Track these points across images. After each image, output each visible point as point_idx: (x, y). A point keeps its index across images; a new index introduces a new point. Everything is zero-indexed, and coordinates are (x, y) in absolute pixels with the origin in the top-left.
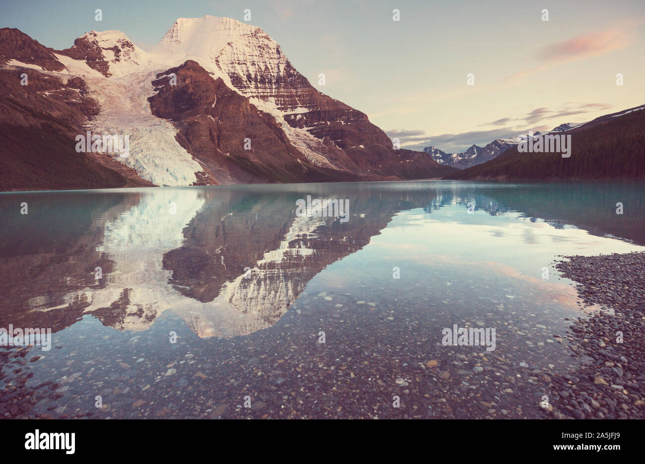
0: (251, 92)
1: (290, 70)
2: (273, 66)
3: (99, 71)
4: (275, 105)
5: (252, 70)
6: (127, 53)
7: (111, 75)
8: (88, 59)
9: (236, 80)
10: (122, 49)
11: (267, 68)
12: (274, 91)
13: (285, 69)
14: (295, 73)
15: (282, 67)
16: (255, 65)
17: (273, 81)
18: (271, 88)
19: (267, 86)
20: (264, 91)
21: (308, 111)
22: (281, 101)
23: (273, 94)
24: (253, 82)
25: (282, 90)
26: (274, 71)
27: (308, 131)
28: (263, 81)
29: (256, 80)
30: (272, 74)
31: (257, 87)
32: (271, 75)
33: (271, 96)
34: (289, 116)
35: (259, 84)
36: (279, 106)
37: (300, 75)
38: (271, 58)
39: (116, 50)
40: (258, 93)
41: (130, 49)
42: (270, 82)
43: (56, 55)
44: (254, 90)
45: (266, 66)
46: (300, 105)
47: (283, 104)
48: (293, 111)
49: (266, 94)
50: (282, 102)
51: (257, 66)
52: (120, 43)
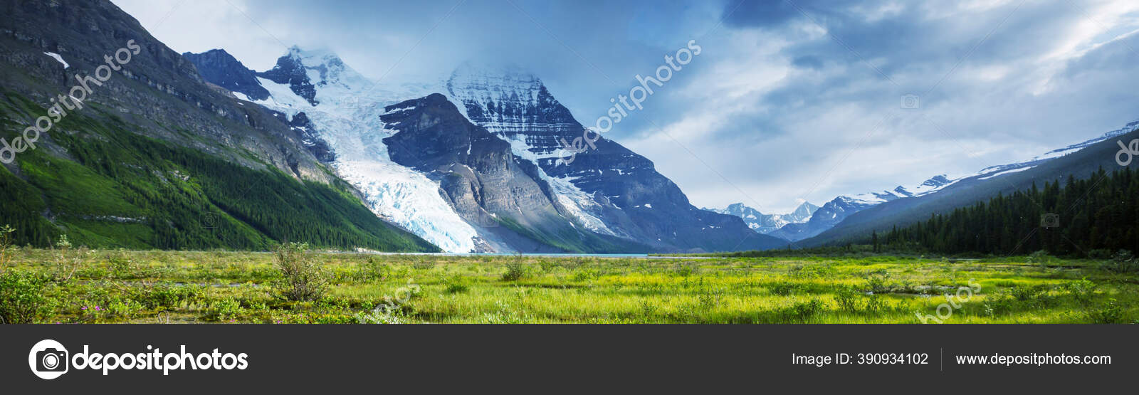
0: (494, 127)
1: (545, 97)
2: (522, 92)
3: (305, 97)
4: (526, 145)
5: (495, 98)
6: (335, 74)
7: (318, 103)
8: (292, 83)
9: (474, 110)
10: (328, 68)
11: (514, 95)
12: (523, 125)
13: (538, 96)
14: (553, 103)
15: (535, 94)
16: (499, 90)
17: (523, 112)
18: (520, 122)
19: (515, 118)
20: (510, 125)
22: (534, 139)
23: (523, 130)
24: (496, 114)
25: (535, 124)
26: (524, 99)
27: (571, 181)
28: (509, 112)
29: (500, 110)
30: (522, 103)
31: (500, 120)
32: (520, 104)
33: (520, 132)
34: (546, 160)
35: (503, 116)
36: (532, 146)
37: (560, 105)
38: (520, 82)
39: (322, 70)
40: (503, 127)
41: (339, 68)
42: (519, 114)
43: (259, 79)
44: (497, 124)
45: (514, 92)
46: (560, 146)
47: (537, 144)
48: (549, 153)
49: (514, 130)
50: (536, 142)
51: (501, 93)
52: (328, 60)
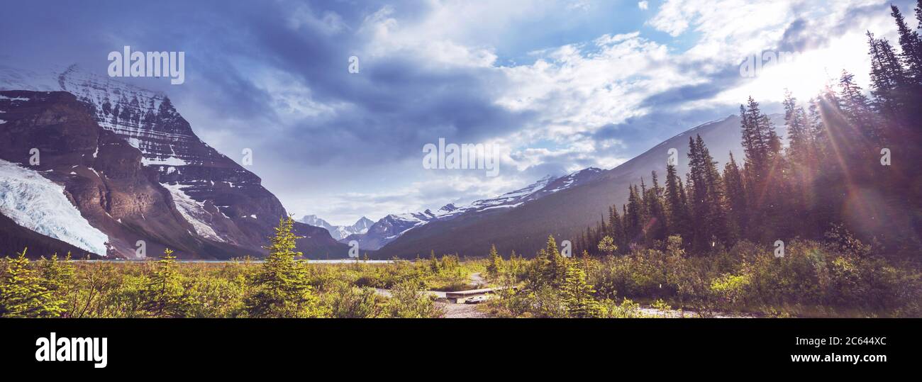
1: (168, 109)
2: (144, 99)
5: (113, 100)
11: (135, 101)
12: (139, 130)
13: (161, 106)
14: (174, 115)
15: (157, 104)
16: (119, 94)
17: (141, 118)
19: (131, 123)
20: (124, 128)
21: (185, 164)
22: (148, 145)
23: (138, 135)
24: (110, 115)
25: (152, 131)
26: (145, 106)
27: (182, 189)
28: (125, 116)
29: (116, 112)
30: (142, 109)
31: (114, 122)
32: (139, 110)
33: (134, 137)
35: (118, 119)
36: (144, 151)
37: (181, 118)
38: (144, 90)
42: (136, 119)
44: (109, 124)
45: (135, 98)
46: (174, 155)
47: (151, 151)
48: (163, 160)
49: (127, 133)
50: (150, 148)
51: (121, 96)
